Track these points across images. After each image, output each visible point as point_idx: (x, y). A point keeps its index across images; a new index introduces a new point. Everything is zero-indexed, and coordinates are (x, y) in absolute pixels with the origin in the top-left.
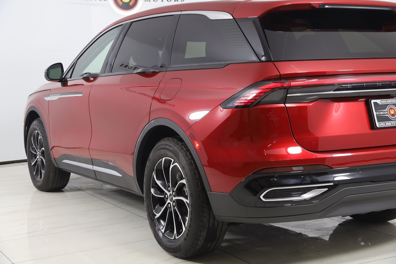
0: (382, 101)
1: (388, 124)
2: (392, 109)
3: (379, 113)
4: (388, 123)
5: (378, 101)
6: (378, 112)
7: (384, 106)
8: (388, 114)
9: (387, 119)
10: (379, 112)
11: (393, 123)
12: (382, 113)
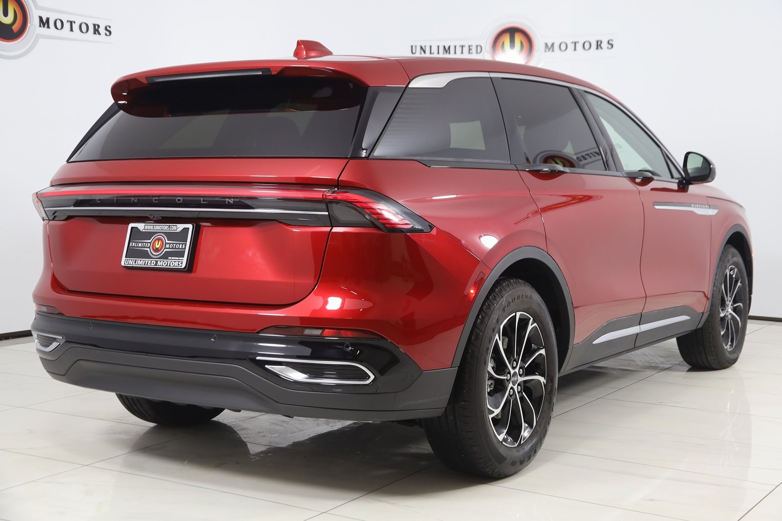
0: (146, 227)
1: (141, 263)
2: (159, 239)
3: (137, 245)
4: (141, 260)
5: (141, 226)
6: (135, 242)
7: (148, 235)
8: (149, 247)
9: (145, 255)
10: (137, 242)
11: (148, 262)
12: (140, 245)
